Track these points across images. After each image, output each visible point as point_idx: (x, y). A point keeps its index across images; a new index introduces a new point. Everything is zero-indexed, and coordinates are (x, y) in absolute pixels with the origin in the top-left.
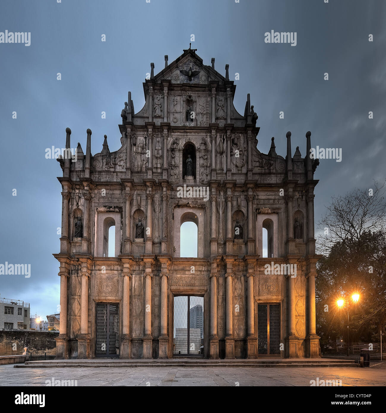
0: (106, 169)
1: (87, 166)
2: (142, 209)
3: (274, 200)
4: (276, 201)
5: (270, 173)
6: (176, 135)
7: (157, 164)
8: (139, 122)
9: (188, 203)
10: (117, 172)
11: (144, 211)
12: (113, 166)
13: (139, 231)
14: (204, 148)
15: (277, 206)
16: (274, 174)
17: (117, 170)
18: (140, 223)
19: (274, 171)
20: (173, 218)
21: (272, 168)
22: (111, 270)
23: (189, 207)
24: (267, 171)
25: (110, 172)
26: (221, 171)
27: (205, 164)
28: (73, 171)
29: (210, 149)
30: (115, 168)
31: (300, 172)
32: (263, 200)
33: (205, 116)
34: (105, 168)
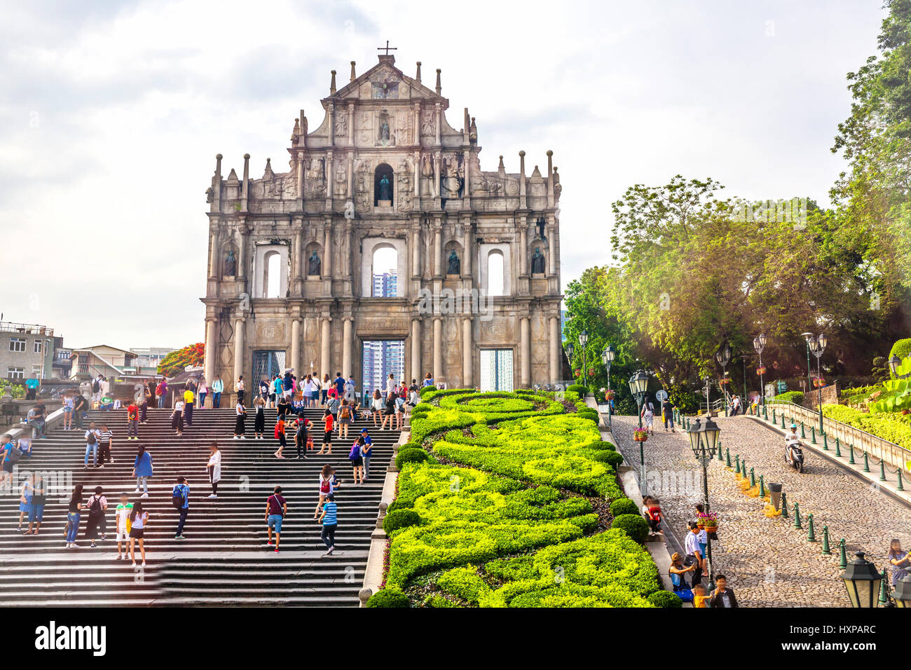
0: (270, 197)
1: (245, 196)
2: (318, 241)
3: (503, 228)
4: (506, 230)
5: (497, 197)
6: (364, 156)
7: (339, 190)
8: (314, 143)
9: (383, 234)
10: (284, 201)
11: (321, 244)
12: (278, 193)
13: (314, 267)
14: (404, 170)
15: (507, 235)
16: (502, 198)
17: (284, 198)
18: (314, 258)
19: (503, 194)
20: (361, 252)
21: (499, 191)
22: (275, 313)
23: (384, 237)
24: (493, 195)
25: (275, 200)
26: (428, 197)
27: (406, 189)
28: (224, 201)
29: (412, 171)
30: (281, 195)
31: (539, 195)
32: (488, 228)
33: (406, 133)
34: (267, 196)
